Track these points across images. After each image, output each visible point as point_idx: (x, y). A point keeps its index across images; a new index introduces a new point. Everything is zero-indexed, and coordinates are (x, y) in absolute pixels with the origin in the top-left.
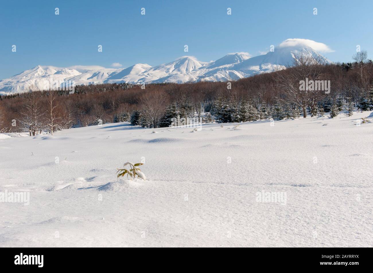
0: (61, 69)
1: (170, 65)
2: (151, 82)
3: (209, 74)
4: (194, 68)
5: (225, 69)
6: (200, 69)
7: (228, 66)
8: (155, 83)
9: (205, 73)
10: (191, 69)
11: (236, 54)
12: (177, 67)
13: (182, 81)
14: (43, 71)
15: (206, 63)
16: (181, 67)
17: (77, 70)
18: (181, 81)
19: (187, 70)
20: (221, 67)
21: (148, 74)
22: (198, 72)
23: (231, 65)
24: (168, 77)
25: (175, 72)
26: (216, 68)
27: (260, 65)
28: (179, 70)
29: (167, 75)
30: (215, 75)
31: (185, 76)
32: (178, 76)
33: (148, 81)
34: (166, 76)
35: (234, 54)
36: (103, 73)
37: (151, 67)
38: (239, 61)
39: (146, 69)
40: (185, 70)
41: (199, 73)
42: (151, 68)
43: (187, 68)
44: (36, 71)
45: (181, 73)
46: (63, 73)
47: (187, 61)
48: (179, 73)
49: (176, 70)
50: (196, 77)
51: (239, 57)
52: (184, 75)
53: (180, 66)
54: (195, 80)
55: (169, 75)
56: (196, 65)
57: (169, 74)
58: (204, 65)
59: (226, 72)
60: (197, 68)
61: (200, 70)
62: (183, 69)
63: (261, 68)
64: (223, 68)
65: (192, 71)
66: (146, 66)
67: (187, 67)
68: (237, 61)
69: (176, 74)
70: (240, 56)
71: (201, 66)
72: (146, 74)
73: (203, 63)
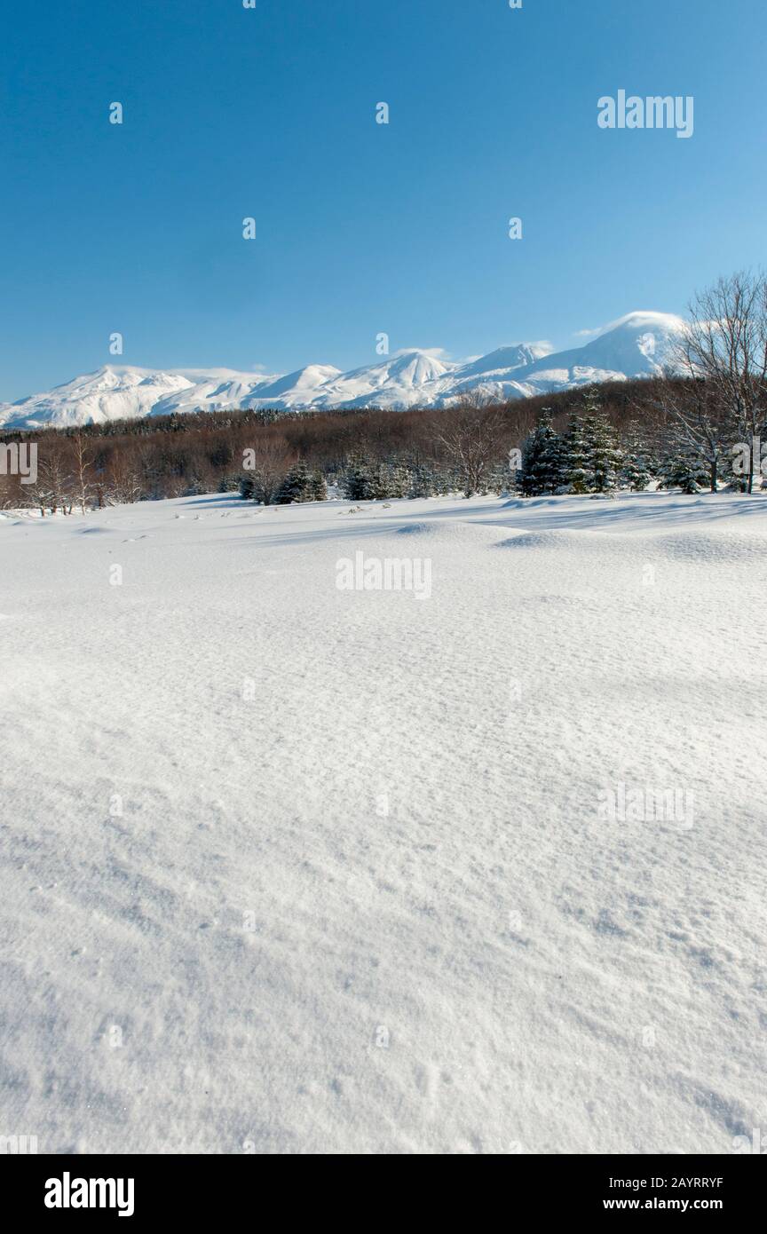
0: (154, 372)
1: (381, 368)
2: (339, 405)
3: (458, 390)
4: (429, 375)
5: (496, 378)
6: (442, 377)
7: (501, 372)
8: (347, 407)
9: (451, 387)
10: (424, 379)
11: (521, 347)
12: (395, 372)
13: (404, 403)
14: (115, 377)
15: (455, 365)
16: (402, 374)
17: (186, 377)
18: (402, 404)
19: (415, 379)
20: (487, 374)
21: (334, 388)
22: (438, 385)
23: (509, 369)
24: (375, 394)
25: (390, 384)
26: (477, 376)
27: (571, 371)
28: (398, 381)
29: (373, 390)
30: (474, 391)
31: (411, 393)
32: (394, 392)
33: (332, 403)
34: (371, 392)
35: (515, 345)
36: (241, 385)
37: (340, 372)
38: (525, 360)
39: (330, 376)
40: (411, 380)
41: (439, 387)
42: (340, 376)
43: (415, 376)
44: (99, 379)
45: (402, 387)
46: (156, 382)
47: (415, 361)
48: (398, 386)
49: (392, 379)
50: (433, 395)
51: (525, 352)
52: (409, 390)
53: (401, 371)
54: (430, 401)
55: (376, 390)
56: (434, 369)
57: (377, 388)
58: (452, 370)
59: (498, 386)
60: (436, 376)
61: (442, 381)
62: (407, 378)
63: (571, 377)
64: (490, 377)
65: (426, 382)
66: (331, 370)
67: (416, 372)
68: (522, 361)
69: (391, 389)
70: (529, 351)
71: (444, 371)
72: (328, 387)
73: (449, 364)
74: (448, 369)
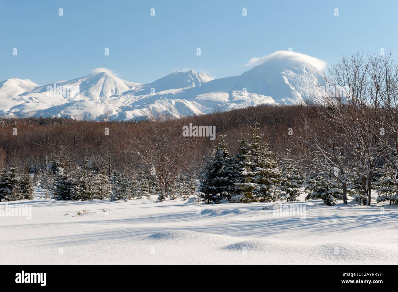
1: (72, 83)
2: (35, 113)
3: (139, 105)
4: (114, 91)
5: (170, 96)
6: (125, 93)
7: (174, 91)
8: (42, 114)
9: (133, 102)
10: (109, 94)
11: (190, 72)
12: (85, 88)
13: (92, 113)
15: (136, 84)
16: (91, 89)
18: (90, 115)
19: (102, 94)
20: (163, 93)
21: (31, 98)
22: (122, 99)
23: (181, 89)
24: (67, 105)
25: (79, 98)
26: (154, 94)
27: (230, 94)
28: (87, 95)
29: (65, 101)
30: (151, 106)
31: (98, 105)
32: (84, 103)
33: (28, 111)
34: (63, 103)
35: (186, 70)
37: (37, 85)
38: (194, 83)
39: (28, 88)
40: (98, 94)
41: (122, 101)
42: (37, 88)
43: (102, 91)
45: (91, 100)
47: (103, 79)
48: (87, 99)
49: (82, 93)
50: (117, 108)
51: (194, 76)
52: (97, 103)
53: (90, 87)
54: (114, 113)
55: (68, 102)
56: (118, 86)
57: (69, 100)
58: (133, 88)
59: (171, 103)
60: (120, 92)
61: (126, 96)
62: (95, 93)
63: (231, 98)
64: (165, 95)
65: (111, 97)
66: (30, 83)
67: (103, 89)
68: (191, 84)
69: (81, 101)
70: (197, 76)
71: (127, 89)
72: (26, 98)
73: (131, 83)
74: (130, 87)
